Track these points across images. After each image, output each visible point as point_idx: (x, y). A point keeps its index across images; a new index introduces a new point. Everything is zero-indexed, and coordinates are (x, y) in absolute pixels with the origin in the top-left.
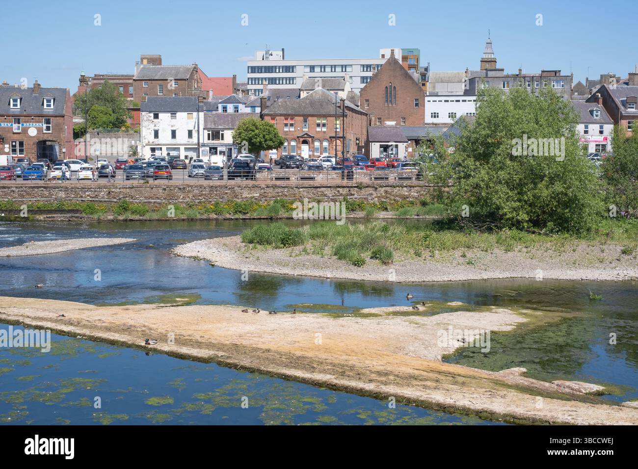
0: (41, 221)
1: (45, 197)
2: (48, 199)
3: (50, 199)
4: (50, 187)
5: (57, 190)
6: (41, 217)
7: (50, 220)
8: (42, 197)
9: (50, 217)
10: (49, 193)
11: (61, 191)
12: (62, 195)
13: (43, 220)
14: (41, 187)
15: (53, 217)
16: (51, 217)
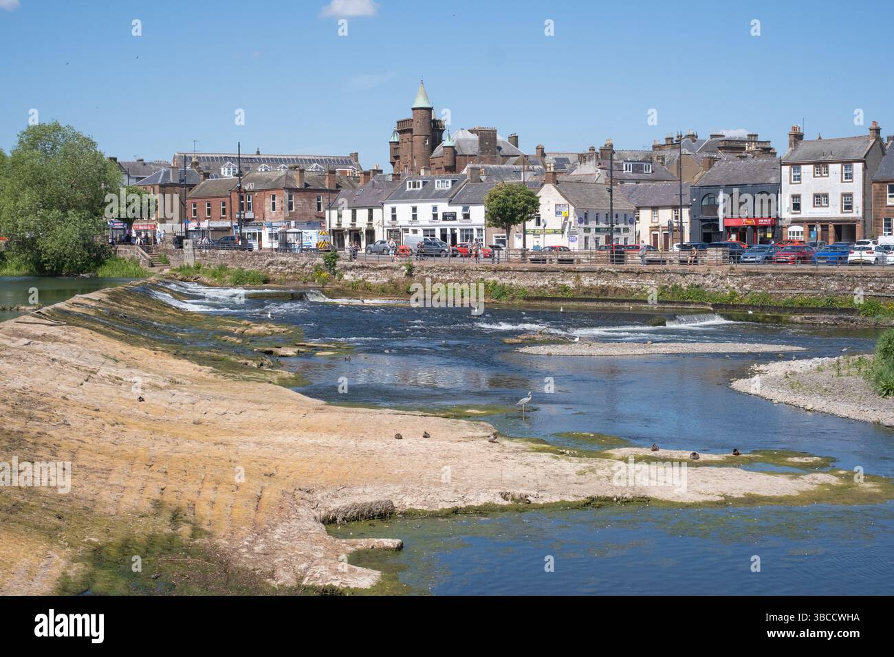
0: (797, 323)
1: (812, 289)
2: (815, 291)
3: (817, 291)
4: (817, 275)
5: (828, 278)
6: (798, 318)
7: (809, 322)
8: (807, 289)
9: (809, 319)
10: (817, 284)
11: (833, 280)
12: (834, 286)
13: (800, 322)
14: (805, 274)
15: (814, 318)
16: (812, 318)
